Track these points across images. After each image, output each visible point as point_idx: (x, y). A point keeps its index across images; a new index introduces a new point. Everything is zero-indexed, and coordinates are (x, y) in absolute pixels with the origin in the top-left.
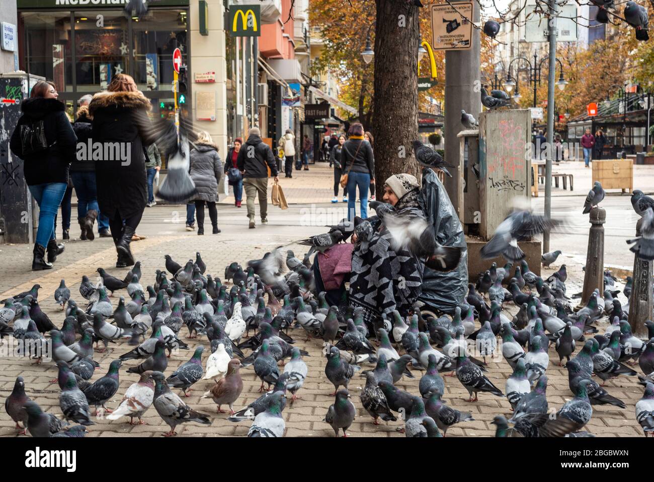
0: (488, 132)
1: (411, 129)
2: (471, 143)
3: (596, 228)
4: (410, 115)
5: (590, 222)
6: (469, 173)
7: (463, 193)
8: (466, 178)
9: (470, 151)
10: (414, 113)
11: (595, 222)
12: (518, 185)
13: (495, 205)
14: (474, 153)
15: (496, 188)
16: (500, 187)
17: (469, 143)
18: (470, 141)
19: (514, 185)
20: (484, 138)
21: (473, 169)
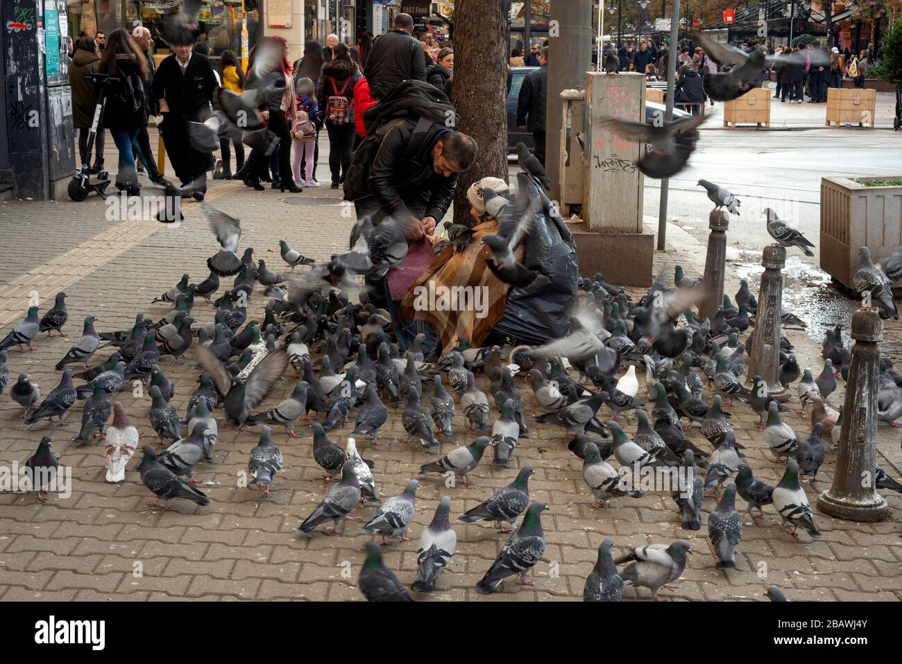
0: (595, 100)
1: (497, 107)
2: (575, 108)
3: (717, 235)
4: (497, 90)
5: (710, 228)
6: (572, 144)
7: (564, 167)
8: (568, 149)
9: (574, 116)
10: (501, 87)
11: (716, 228)
12: (628, 165)
13: (600, 189)
14: (579, 120)
15: (602, 169)
16: (607, 168)
17: (573, 107)
18: (574, 104)
19: (623, 165)
20: (590, 107)
21: (576, 139)
